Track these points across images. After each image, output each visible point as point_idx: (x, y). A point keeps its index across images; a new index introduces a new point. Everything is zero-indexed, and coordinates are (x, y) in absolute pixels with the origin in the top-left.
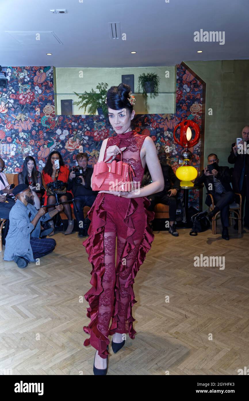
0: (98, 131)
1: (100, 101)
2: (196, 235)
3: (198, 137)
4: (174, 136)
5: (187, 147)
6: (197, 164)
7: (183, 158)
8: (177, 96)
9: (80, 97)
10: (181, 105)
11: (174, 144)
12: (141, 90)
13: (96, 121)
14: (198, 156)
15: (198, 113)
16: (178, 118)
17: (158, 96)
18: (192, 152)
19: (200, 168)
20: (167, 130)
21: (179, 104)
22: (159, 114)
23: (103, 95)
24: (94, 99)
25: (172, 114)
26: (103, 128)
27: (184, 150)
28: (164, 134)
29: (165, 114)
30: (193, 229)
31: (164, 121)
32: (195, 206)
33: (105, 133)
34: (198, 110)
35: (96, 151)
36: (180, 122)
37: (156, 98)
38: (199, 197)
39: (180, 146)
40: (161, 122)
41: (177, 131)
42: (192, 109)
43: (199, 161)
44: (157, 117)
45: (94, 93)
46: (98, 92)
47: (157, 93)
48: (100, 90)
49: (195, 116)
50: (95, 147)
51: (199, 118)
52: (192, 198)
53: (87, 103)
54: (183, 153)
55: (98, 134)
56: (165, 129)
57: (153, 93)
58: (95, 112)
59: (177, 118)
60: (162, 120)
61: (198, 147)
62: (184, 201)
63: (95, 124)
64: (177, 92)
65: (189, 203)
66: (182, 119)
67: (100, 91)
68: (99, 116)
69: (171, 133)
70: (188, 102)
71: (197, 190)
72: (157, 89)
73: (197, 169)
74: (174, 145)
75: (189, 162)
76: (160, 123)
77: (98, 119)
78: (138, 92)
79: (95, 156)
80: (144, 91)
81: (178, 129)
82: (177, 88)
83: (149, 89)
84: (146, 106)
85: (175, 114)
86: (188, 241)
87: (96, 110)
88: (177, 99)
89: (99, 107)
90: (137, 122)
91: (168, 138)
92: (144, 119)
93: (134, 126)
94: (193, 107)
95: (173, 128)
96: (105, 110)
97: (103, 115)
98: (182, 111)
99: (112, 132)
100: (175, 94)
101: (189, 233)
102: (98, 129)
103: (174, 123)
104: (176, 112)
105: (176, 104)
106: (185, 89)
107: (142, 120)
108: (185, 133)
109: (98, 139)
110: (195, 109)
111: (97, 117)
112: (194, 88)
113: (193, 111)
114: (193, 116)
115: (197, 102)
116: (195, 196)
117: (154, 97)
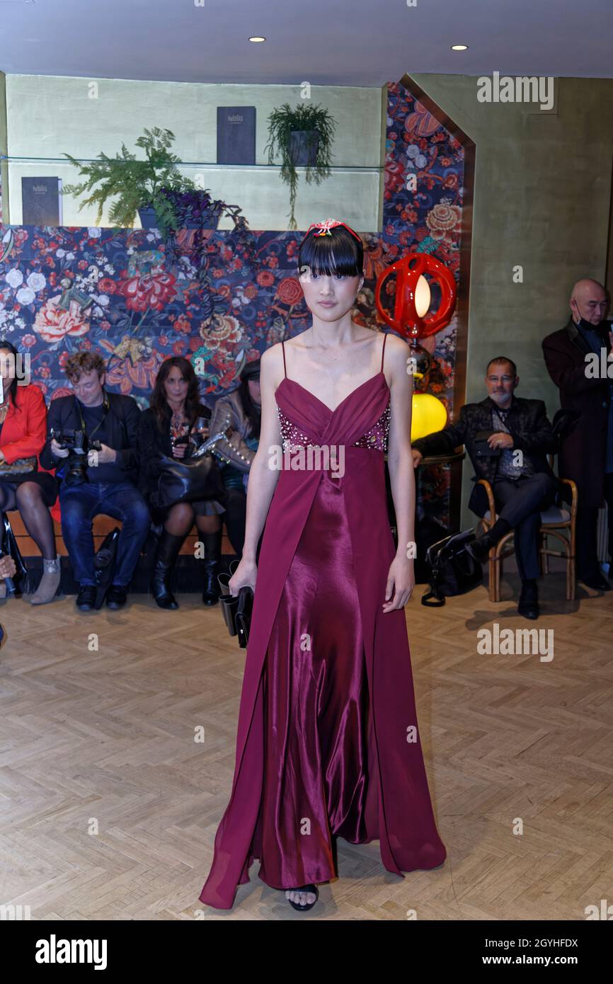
0: (139, 279)
1: (149, 186)
2: (441, 604)
3: (451, 306)
4: (375, 301)
5: (415, 336)
6: (447, 388)
8: (388, 179)
9: (85, 171)
10: (399, 207)
12: (277, 155)
13: (135, 249)
14: (449, 364)
15: (450, 234)
16: (390, 246)
17: (330, 177)
18: (430, 349)
19: (452, 402)
21: (392, 205)
23: (159, 167)
24: (129, 178)
25: (371, 234)
26: (159, 270)
32: (436, 516)
33: (161, 284)
34: (451, 224)
35: (135, 341)
36: (396, 259)
37: (325, 182)
38: (449, 490)
41: (387, 286)
42: (431, 220)
43: (452, 380)
45: (128, 159)
46: (142, 156)
47: (327, 166)
48: (150, 151)
49: (442, 244)
50: (132, 329)
52: (430, 493)
53: (107, 190)
55: (141, 288)
57: (313, 168)
58: (129, 218)
59: (385, 246)
61: (449, 337)
63: (130, 256)
64: (389, 168)
66: (400, 249)
67: (148, 154)
68: (144, 232)
69: (367, 290)
70: (421, 199)
71: (444, 468)
73: (444, 404)
75: (420, 381)
77: (141, 243)
78: (266, 162)
79: (128, 356)
80: (287, 160)
81: (390, 281)
82: (388, 154)
83: (303, 154)
84: (293, 207)
85: (380, 233)
86: (417, 622)
87: (135, 212)
88: (386, 189)
89: (146, 204)
90: (264, 255)
91: (358, 308)
92: (286, 246)
93: (254, 267)
94: (435, 213)
95: (372, 278)
96: (163, 215)
97: (156, 229)
98: (402, 225)
99: (185, 285)
100: (383, 174)
101: (420, 600)
102: (141, 274)
103: (376, 261)
104: (384, 229)
105: (384, 204)
106: (411, 160)
107: (280, 251)
108: (410, 292)
109: (139, 304)
110: (442, 221)
111: (138, 234)
112: (438, 155)
113: (436, 227)
114: (436, 242)
115: (447, 199)
116: (437, 485)
117: (318, 179)
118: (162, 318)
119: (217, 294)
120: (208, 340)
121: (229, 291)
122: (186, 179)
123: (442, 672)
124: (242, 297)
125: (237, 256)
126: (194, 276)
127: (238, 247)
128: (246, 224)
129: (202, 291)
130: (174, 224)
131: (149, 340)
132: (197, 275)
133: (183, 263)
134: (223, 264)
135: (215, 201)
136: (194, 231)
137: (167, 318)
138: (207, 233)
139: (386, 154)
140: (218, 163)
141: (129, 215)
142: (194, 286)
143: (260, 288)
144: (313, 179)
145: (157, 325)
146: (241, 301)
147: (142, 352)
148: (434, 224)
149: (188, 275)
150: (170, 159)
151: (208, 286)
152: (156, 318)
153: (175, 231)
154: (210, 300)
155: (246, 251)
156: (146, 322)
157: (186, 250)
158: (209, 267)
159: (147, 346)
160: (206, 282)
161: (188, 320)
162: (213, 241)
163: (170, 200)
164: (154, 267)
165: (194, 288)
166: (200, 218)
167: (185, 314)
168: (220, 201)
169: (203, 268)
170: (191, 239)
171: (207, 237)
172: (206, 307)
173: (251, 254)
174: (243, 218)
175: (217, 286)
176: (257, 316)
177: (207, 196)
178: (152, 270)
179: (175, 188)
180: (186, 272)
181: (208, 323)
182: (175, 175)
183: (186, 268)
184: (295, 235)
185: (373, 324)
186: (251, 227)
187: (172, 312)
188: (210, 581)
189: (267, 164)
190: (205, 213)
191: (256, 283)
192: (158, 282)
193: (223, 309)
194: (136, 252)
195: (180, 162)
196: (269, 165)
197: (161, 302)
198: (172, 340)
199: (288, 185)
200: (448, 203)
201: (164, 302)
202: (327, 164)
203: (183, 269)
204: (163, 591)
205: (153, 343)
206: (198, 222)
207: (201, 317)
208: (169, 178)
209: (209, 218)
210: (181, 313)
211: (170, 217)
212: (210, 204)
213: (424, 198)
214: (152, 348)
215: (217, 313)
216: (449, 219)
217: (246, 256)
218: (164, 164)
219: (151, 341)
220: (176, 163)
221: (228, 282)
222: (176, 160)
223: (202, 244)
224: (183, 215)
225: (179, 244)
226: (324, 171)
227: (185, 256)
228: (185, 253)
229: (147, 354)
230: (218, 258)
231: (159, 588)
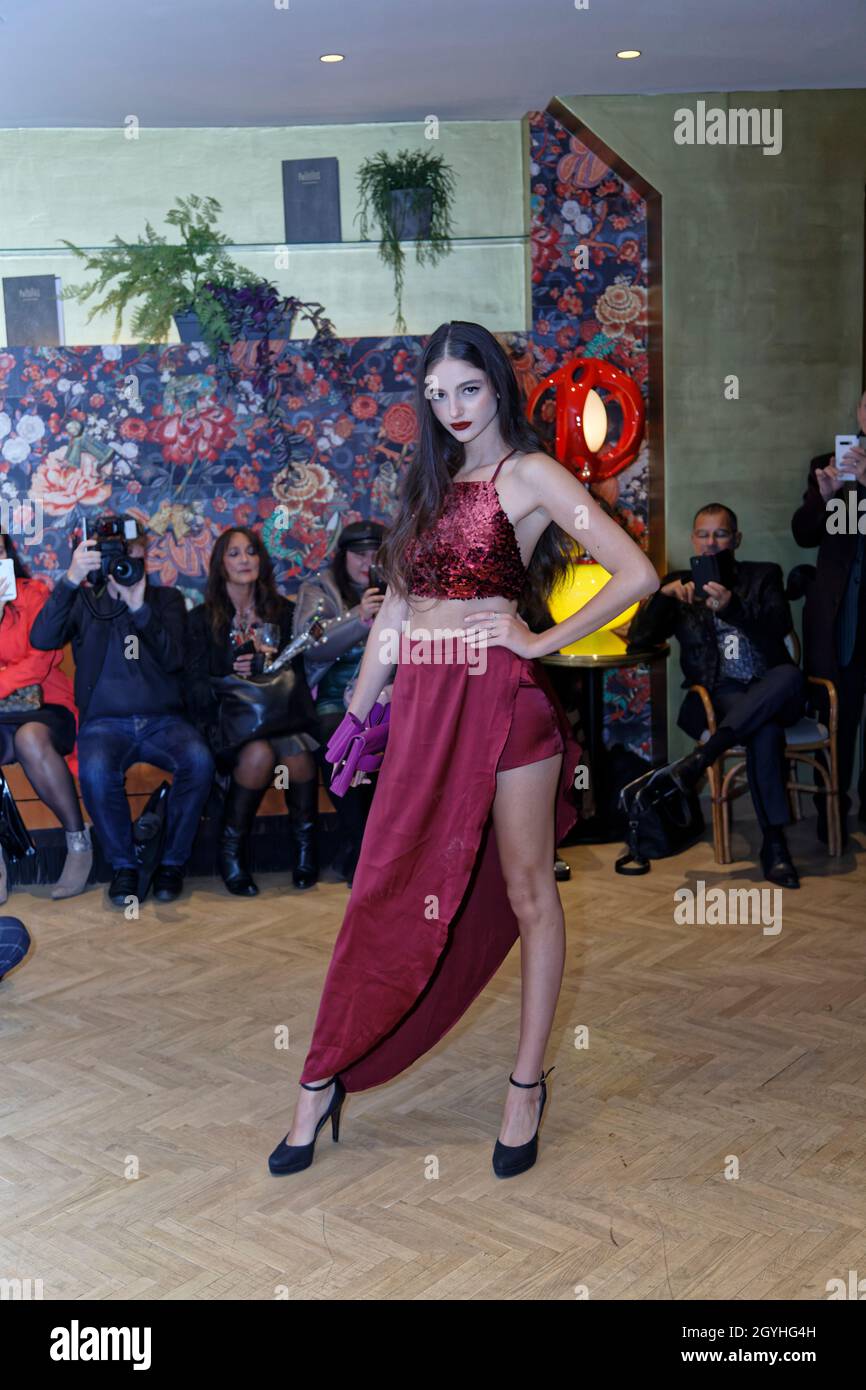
0: (179, 416)
1: (188, 280)
2: (645, 870)
3: (637, 433)
8: (536, 253)
9: (94, 263)
10: (555, 293)
12: (372, 226)
13: (172, 374)
14: (640, 519)
15: (631, 328)
16: (544, 350)
17: (451, 254)
18: (612, 497)
21: (543, 290)
23: (201, 252)
24: (157, 271)
25: (516, 334)
26: (208, 402)
30: (628, 842)
32: (632, 742)
33: (214, 424)
34: (632, 314)
35: (178, 508)
36: (554, 369)
37: (443, 262)
38: (648, 703)
41: (544, 408)
42: (603, 309)
43: (645, 542)
45: (155, 243)
46: (175, 237)
47: (446, 238)
48: (186, 230)
49: (620, 343)
50: (173, 491)
51: (637, 350)
52: (620, 707)
53: (127, 290)
55: (184, 431)
57: (426, 243)
58: (162, 328)
59: (537, 351)
61: (638, 478)
63: (165, 384)
64: (537, 237)
65: (606, 732)
66: (559, 353)
67: (184, 234)
68: (185, 349)
70: (586, 279)
71: (640, 671)
72: (443, 222)
77: (180, 364)
78: (358, 237)
79: (170, 530)
80: (388, 232)
81: (546, 401)
82: (535, 217)
83: (411, 223)
84: (399, 300)
85: (528, 333)
86: (610, 898)
87: (169, 321)
88: (534, 267)
89: (185, 307)
90: (360, 373)
92: (392, 357)
93: (346, 390)
94: (607, 298)
96: (209, 322)
97: (202, 343)
98: (561, 318)
99: (247, 422)
100: (528, 245)
101: (613, 865)
102: (182, 409)
103: (526, 373)
104: (534, 326)
105: (533, 289)
106: (569, 222)
107: (383, 365)
108: (576, 415)
109: (183, 453)
110: (618, 309)
111: (176, 351)
112: (608, 214)
113: (610, 318)
114: (612, 341)
115: (624, 278)
116: (632, 696)
117: (434, 259)
118: (217, 472)
119: (294, 433)
120: (286, 500)
121: (312, 428)
122: (241, 268)
124: (332, 435)
125: (321, 376)
126: (259, 407)
127: (323, 363)
128: (332, 330)
129: (272, 430)
130: (226, 334)
131: (199, 506)
132: (264, 407)
133: (243, 390)
134: (301, 388)
135: (285, 298)
136: (257, 343)
137: (223, 472)
138: (275, 345)
139: (532, 216)
141: (161, 324)
142: (261, 423)
143: (357, 421)
144: (427, 258)
145: (210, 483)
146: (330, 441)
147: (190, 524)
148: (607, 315)
149: (251, 407)
150: (217, 241)
151: (281, 421)
152: (208, 472)
153: (228, 344)
154: (286, 442)
155: (333, 368)
156: (194, 479)
157: (246, 371)
158: (282, 394)
159: (196, 514)
160: (277, 416)
161: (255, 473)
162: (285, 356)
163: (219, 300)
164: (201, 398)
165: (262, 425)
166: (264, 324)
167: (250, 465)
168: (292, 298)
169: (273, 396)
170: (253, 355)
171: (276, 351)
172: (279, 452)
173: (341, 372)
174: (327, 322)
175: (294, 421)
176: (355, 462)
177: (274, 291)
178: (198, 403)
179: (227, 282)
180: (248, 403)
181: (284, 476)
182: (225, 263)
183: (247, 397)
184: (405, 341)
186: (339, 332)
187: (230, 462)
188: (303, 853)
189: (359, 240)
190: (271, 316)
191: (351, 414)
192: (208, 420)
193: (304, 454)
194: (174, 378)
195: (231, 244)
196: (361, 241)
197: (214, 449)
198: (233, 503)
199: (390, 268)
200: (627, 283)
201: (218, 449)
202: (446, 235)
203: (243, 399)
204: (235, 870)
205: (205, 510)
206: (262, 329)
207: (273, 468)
208: (216, 267)
209: (278, 322)
210: (243, 464)
211: (220, 324)
212: (277, 303)
213: (592, 278)
214: (204, 517)
215: (296, 460)
216: (629, 307)
217: (335, 375)
218: (209, 248)
219: (202, 507)
220: (226, 245)
221: (310, 415)
222: (225, 240)
223: (269, 361)
224: (240, 322)
225: (236, 362)
226: (442, 246)
227: (245, 379)
228: (245, 375)
229: (198, 526)
230: (293, 381)
231: (230, 866)
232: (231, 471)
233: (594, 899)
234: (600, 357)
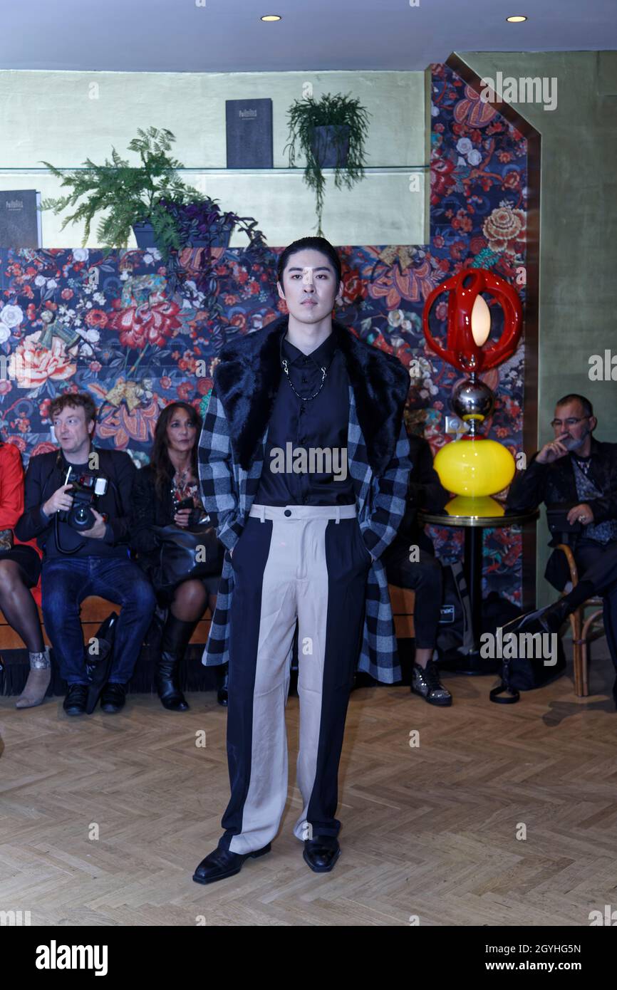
0: (135, 309)
1: (145, 197)
2: (514, 700)
3: (516, 331)
4: (423, 329)
5: (473, 368)
6: (514, 432)
7: (459, 411)
8: (434, 180)
9: (68, 181)
10: (449, 214)
11: (427, 360)
12: (299, 155)
13: (129, 273)
14: (516, 403)
15: (512, 244)
16: (439, 261)
17: (364, 180)
18: (493, 387)
20: (400, 307)
21: (441, 211)
22: (370, 247)
23: (157, 174)
24: (121, 188)
25: (416, 247)
26: (159, 298)
27: (463, 380)
28: (386, 320)
29: (390, 247)
30: (501, 677)
31: (388, 271)
32: (506, 591)
33: (163, 315)
34: (513, 232)
35: (131, 384)
36: (447, 277)
37: (357, 185)
38: (520, 557)
39: (449, 366)
40: (376, 274)
41: (438, 309)
42: (489, 229)
43: (520, 422)
44: (362, 258)
45: (120, 166)
46: (136, 161)
47: (360, 166)
48: (146, 156)
49: (503, 255)
50: (128, 371)
51: (517, 262)
52: (496, 561)
53: (95, 204)
54: (459, 392)
55: (139, 321)
56: (389, 303)
57: (343, 170)
58: (122, 236)
59: (433, 261)
60: (379, 271)
61: (516, 369)
62: (465, 574)
63: (124, 282)
64: (435, 167)
65: (484, 581)
66: (452, 263)
67: (143, 159)
68: (141, 253)
69: (413, 316)
70: (476, 202)
71: (513, 531)
72: (358, 154)
73: (510, 450)
74: (424, 360)
75: (481, 424)
76: (372, 280)
77: (136, 265)
78: (287, 164)
79: (124, 402)
80: (312, 161)
81: (441, 304)
82: (434, 150)
83: (331, 154)
84: (320, 217)
85: (426, 246)
86: (485, 723)
87: (129, 229)
88: (433, 191)
89: (142, 219)
91: (402, 338)
94: (493, 219)
95: (419, 300)
96: (162, 232)
97: (155, 249)
98: (454, 235)
99: (190, 315)
100: (428, 174)
101: (488, 694)
102: (138, 303)
103: (423, 279)
104: (431, 241)
105: (431, 210)
106: (463, 156)
108: (465, 316)
109: (136, 339)
110: (502, 228)
111: (133, 255)
112: (496, 150)
113: (495, 236)
114: (496, 254)
115: (508, 202)
116: (507, 552)
117: (349, 183)
118: (165, 355)
119: (230, 325)
121: (244, 320)
122: (189, 188)
123: (517, 785)
125: (253, 278)
126: (201, 303)
127: (254, 268)
128: (264, 240)
129: (211, 322)
130: (176, 242)
131: (148, 383)
132: (205, 302)
133: (188, 289)
134: (236, 288)
135: (225, 213)
136: (201, 250)
137: (169, 356)
138: (216, 252)
139: (432, 150)
140: (228, 167)
141: (122, 233)
142: (202, 316)
144: (343, 183)
145: (158, 364)
147: (140, 398)
148: (492, 233)
149: (194, 303)
150: (170, 165)
151: (219, 315)
152: (157, 355)
153: (177, 251)
154: (222, 332)
155: (263, 272)
156: (144, 362)
157: (192, 274)
158: (220, 293)
159: (146, 390)
160: (216, 311)
161: (196, 357)
162: (224, 261)
163: (171, 213)
164: (153, 294)
165: (203, 318)
166: (207, 234)
167: (192, 350)
168: (231, 213)
169: (213, 294)
170: (197, 260)
171: (217, 257)
172: (217, 340)
173: (269, 275)
174: (259, 233)
175: (230, 315)
177: (216, 207)
178: (150, 298)
179: (177, 199)
180: (192, 299)
182: (176, 183)
183: (191, 294)
185: (421, 356)
186: (270, 242)
187: (176, 348)
189: (288, 167)
190: (213, 228)
191: (277, 310)
192: (159, 312)
194: (131, 277)
195: (182, 168)
196: (289, 168)
197: (162, 335)
198: (177, 381)
199: (313, 191)
200: (510, 207)
201: (166, 336)
202: (360, 164)
203: (188, 296)
204: (170, 689)
205: (154, 386)
206: (205, 239)
207: (211, 353)
208: (169, 187)
209: (218, 232)
210: (186, 349)
211: (171, 234)
212: (219, 217)
213: (480, 201)
214: (152, 392)
216: (511, 226)
217: (265, 277)
218: (163, 171)
219: (152, 384)
220: (177, 169)
221: (243, 311)
222: (177, 165)
223: (210, 265)
224: (187, 231)
225: (182, 265)
226: (357, 173)
227: (190, 280)
228: (190, 276)
229: (147, 400)
230: (230, 282)
231: (166, 685)
232: (176, 355)
233: (471, 723)
234: (486, 267)
